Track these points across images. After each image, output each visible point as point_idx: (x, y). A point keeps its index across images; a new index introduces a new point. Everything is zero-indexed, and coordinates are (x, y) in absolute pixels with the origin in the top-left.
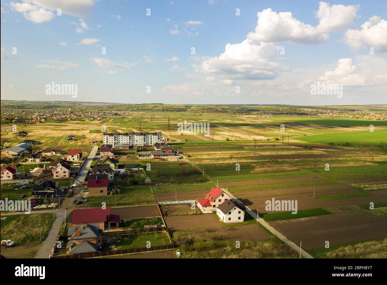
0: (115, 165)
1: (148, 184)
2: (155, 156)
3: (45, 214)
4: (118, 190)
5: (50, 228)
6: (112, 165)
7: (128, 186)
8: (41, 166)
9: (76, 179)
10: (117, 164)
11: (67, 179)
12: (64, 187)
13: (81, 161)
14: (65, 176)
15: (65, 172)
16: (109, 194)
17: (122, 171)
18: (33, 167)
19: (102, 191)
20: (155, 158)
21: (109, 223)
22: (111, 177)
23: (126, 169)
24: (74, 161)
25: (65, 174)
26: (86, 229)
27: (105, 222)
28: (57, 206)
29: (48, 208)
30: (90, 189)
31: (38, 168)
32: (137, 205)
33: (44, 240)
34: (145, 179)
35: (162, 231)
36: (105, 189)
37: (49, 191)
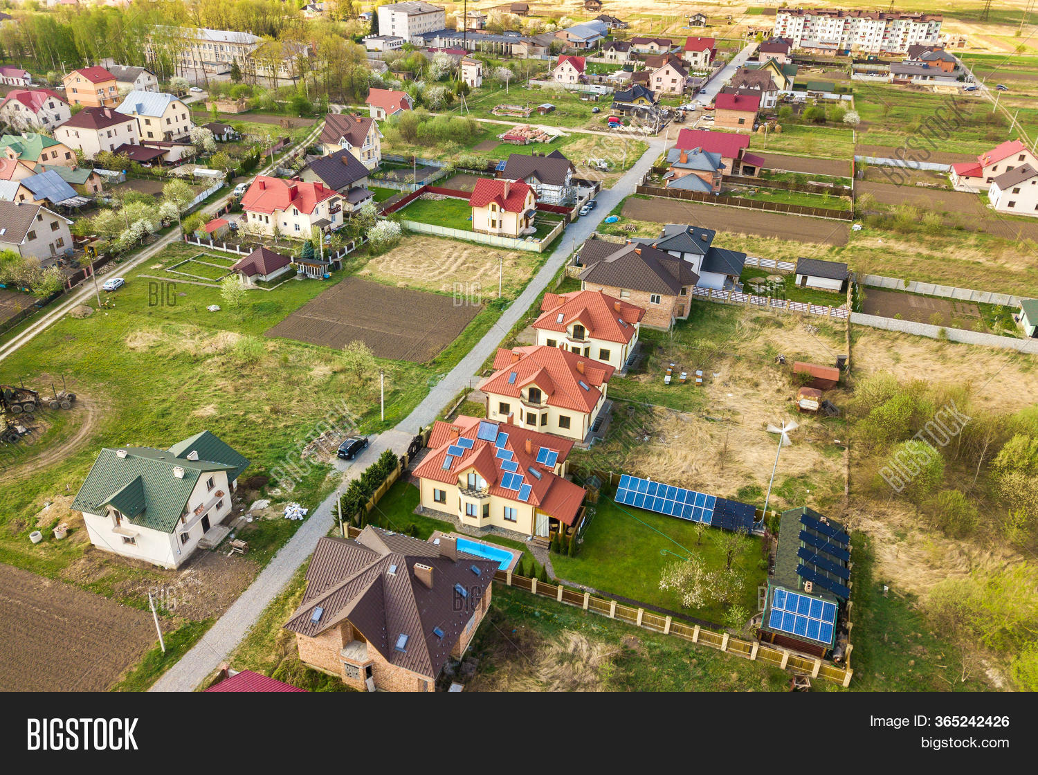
0: (787, 81)
1: (850, 126)
2: (897, 74)
3: (631, 141)
4: (777, 126)
5: (639, 158)
6: (779, 80)
7: (801, 123)
8: (628, 68)
9: (694, 96)
10: (791, 79)
11: (676, 96)
12: (669, 108)
13: (710, 68)
14: (673, 89)
15: (674, 81)
16: (755, 130)
17: (800, 95)
18: (613, 68)
19: (741, 121)
20: (895, 82)
21: (742, 166)
22: (770, 102)
23: (810, 94)
24: (697, 67)
25: (673, 85)
26: (699, 154)
27: (734, 161)
28: (653, 133)
29: (636, 133)
30: (719, 112)
31: (621, 72)
32: (807, 155)
33: (628, 169)
34: (845, 113)
35: (842, 197)
36: (750, 117)
37: (641, 106)
